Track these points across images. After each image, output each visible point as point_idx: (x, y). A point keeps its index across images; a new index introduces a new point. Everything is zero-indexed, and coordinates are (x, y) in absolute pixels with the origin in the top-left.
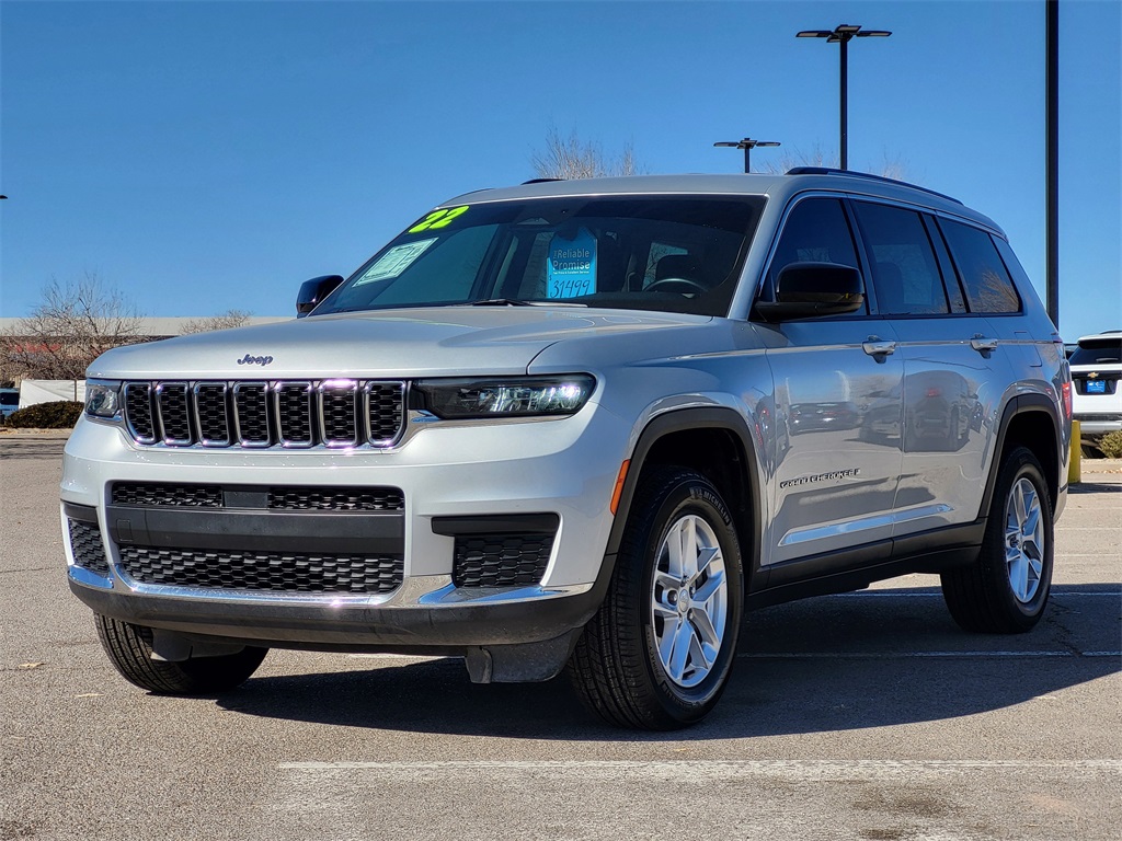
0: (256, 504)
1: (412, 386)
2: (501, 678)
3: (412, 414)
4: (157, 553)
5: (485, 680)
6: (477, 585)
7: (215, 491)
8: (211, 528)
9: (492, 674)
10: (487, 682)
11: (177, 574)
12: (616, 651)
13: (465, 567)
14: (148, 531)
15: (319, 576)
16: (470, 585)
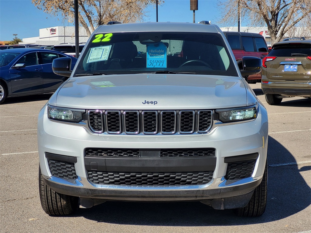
0: (154, 155)
1: (215, 112)
2: (228, 207)
3: (215, 121)
4: (107, 174)
5: (222, 208)
6: (233, 179)
7: (136, 151)
8: (137, 165)
9: (224, 206)
10: (223, 209)
11: (116, 181)
12: (260, 195)
13: (230, 173)
14: (106, 166)
15: (179, 179)
16: (231, 179)
